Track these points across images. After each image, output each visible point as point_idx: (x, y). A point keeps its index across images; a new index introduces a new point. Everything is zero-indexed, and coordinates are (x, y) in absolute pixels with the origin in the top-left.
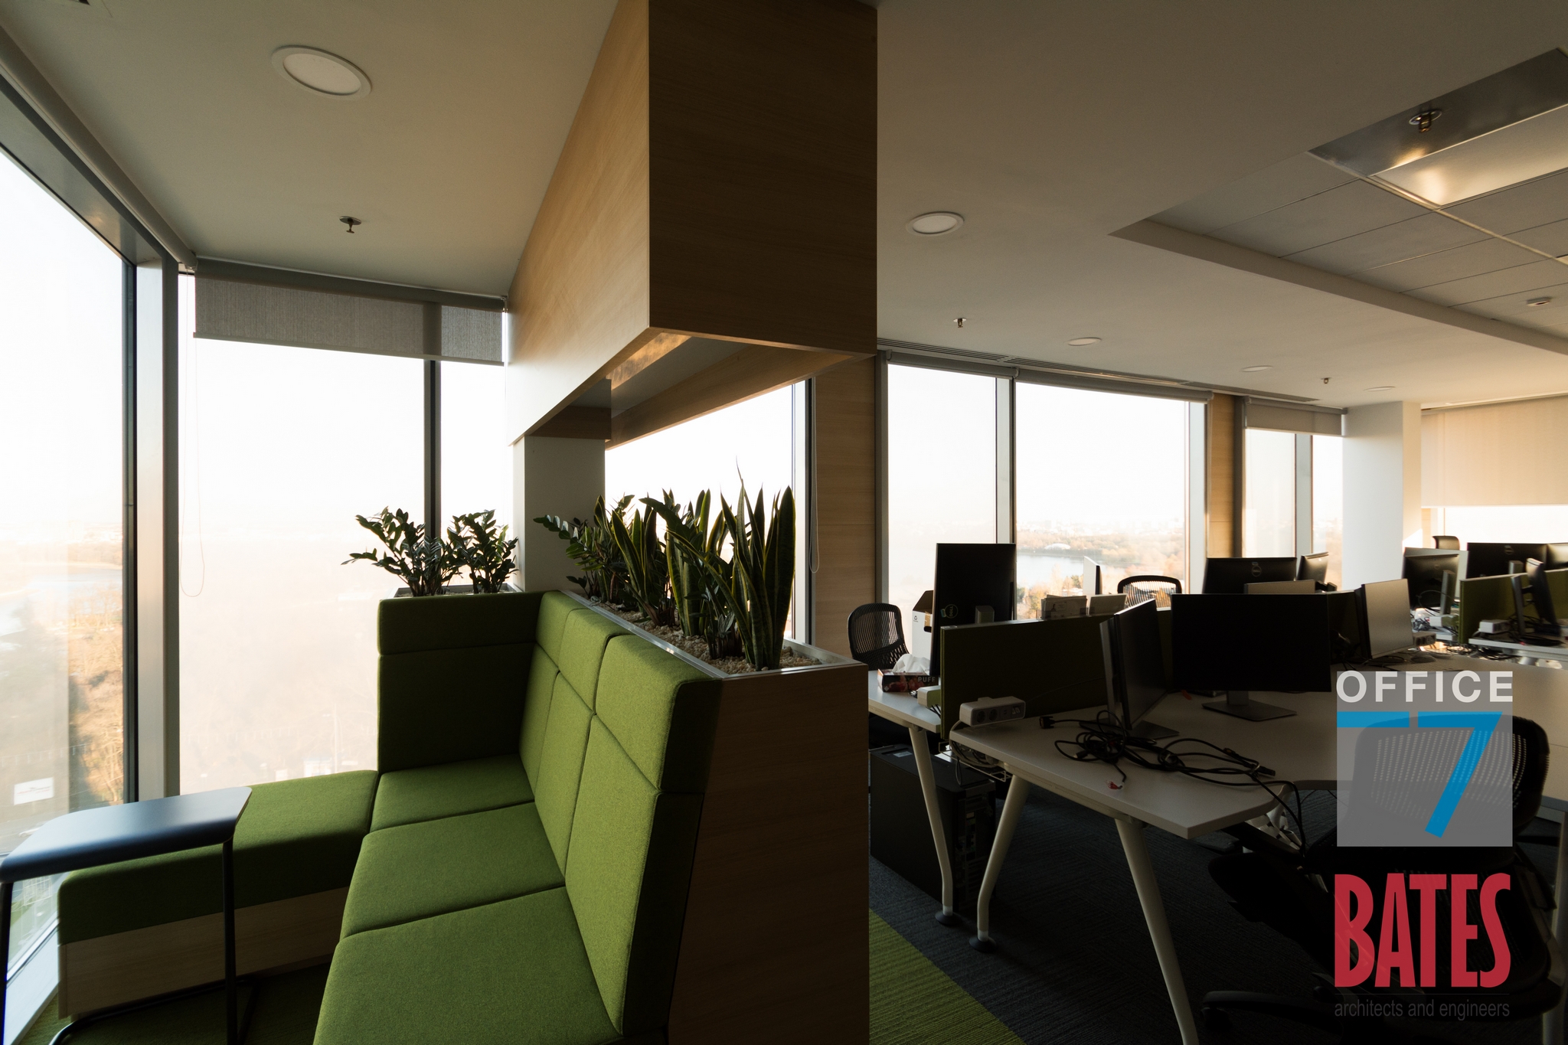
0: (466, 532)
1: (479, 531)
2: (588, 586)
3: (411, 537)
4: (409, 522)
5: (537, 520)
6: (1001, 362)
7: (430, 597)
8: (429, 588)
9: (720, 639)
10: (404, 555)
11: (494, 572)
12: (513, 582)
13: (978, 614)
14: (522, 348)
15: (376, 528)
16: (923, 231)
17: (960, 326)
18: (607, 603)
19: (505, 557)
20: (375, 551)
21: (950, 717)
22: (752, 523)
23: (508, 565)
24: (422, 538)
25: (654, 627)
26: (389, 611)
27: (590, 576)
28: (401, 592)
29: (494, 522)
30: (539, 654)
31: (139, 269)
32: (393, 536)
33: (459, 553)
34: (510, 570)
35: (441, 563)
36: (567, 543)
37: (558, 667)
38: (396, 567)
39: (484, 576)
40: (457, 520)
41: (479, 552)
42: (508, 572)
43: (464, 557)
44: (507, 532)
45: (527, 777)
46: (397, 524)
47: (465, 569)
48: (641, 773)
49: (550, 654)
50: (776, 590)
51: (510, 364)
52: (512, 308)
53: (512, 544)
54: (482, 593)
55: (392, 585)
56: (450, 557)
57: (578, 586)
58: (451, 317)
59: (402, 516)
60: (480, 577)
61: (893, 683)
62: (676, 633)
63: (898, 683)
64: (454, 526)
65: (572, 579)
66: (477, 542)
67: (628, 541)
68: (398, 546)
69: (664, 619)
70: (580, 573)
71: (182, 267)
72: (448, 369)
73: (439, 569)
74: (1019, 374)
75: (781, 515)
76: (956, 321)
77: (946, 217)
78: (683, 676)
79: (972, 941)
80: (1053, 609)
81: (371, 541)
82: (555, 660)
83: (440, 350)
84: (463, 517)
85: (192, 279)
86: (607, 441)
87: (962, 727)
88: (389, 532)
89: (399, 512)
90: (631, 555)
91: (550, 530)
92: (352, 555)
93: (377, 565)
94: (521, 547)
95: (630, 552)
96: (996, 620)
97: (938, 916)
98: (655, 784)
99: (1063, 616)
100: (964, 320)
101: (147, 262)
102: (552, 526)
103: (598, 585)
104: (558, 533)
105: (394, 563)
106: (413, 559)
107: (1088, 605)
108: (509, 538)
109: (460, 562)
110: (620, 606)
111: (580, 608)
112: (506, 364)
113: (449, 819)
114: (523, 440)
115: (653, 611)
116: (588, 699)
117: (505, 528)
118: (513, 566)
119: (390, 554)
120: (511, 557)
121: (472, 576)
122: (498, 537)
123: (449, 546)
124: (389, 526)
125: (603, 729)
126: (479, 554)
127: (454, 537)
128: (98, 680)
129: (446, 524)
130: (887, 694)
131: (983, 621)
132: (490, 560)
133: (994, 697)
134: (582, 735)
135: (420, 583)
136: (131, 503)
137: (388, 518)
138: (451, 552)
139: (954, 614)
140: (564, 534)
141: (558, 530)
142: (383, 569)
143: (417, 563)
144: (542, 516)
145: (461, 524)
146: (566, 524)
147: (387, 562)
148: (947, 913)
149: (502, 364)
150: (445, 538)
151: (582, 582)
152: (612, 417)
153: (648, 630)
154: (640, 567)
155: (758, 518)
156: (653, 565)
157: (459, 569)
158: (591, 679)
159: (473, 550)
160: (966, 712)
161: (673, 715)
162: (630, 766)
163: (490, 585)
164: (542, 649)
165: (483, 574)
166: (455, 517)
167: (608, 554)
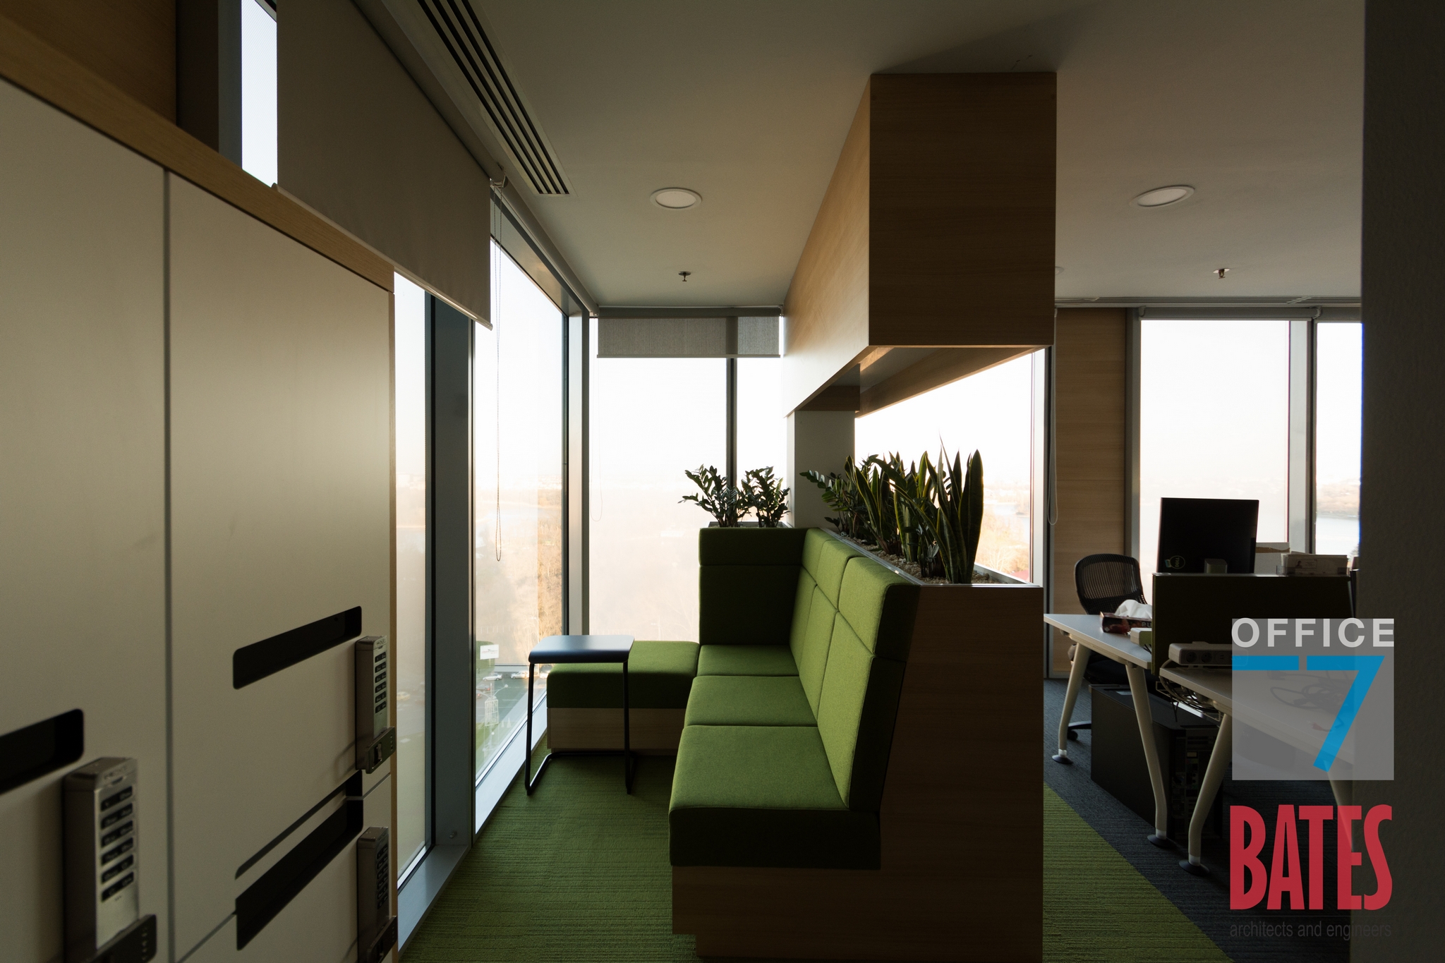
0: (754, 482)
1: (763, 482)
2: (840, 526)
3: (719, 487)
4: (717, 475)
5: (803, 474)
6: (1293, 304)
7: (730, 528)
8: (730, 522)
9: (930, 563)
10: (714, 499)
11: (772, 512)
12: (786, 520)
13: (1208, 567)
14: (794, 342)
15: (696, 479)
16: (1148, 204)
17: (1222, 277)
18: (855, 538)
19: (780, 501)
20: (697, 494)
21: (1160, 657)
22: (951, 477)
23: (782, 508)
24: (725, 487)
25: (885, 555)
26: (707, 537)
27: (842, 518)
28: (711, 524)
29: (773, 475)
30: (804, 574)
31: (570, 318)
32: (706, 485)
33: (749, 498)
34: (784, 511)
35: (738, 505)
36: (823, 491)
37: (815, 582)
38: (709, 506)
39: (766, 515)
40: (748, 474)
41: (763, 497)
42: (782, 513)
43: (751, 501)
44: (782, 483)
45: (794, 660)
46: (710, 476)
47: (753, 510)
48: (864, 645)
49: (811, 573)
50: (969, 527)
51: (785, 355)
52: (785, 314)
53: (786, 492)
54: (765, 527)
55: (707, 519)
56: (743, 501)
57: (833, 525)
58: (744, 324)
59: (713, 471)
60: (763, 516)
61: (1114, 625)
62: (901, 560)
63: (1119, 626)
64: (746, 478)
65: (829, 519)
66: (762, 491)
67: (868, 491)
68: (710, 492)
69: (893, 549)
70: (835, 516)
71: (591, 314)
72: (742, 363)
73: (736, 510)
74: (1321, 315)
75: (972, 471)
76: (1217, 272)
77: (1175, 190)
78: (891, 581)
79: (1182, 863)
80: (1299, 566)
81: (694, 489)
82: (814, 577)
83: (737, 351)
84: (752, 472)
85: (597, 320)
86: (856, 412)
87: (1172, 666)
88: (705, 482)
89: (712, 467)
90: (870, 500)
91: (811, 481)
92: (684, 497)
93: (697, 504)
94: (792, 493)
95: (869, 498)
96: (1229, 572)
97: (1150, 837)
98: (871, 650)
99: (1312, 574)
100: (1226, 270)
101: (574, 314)
102: (813, 479)
103: (848, 525)
104: (817, 484)
105: (708, 503)
106: (720, 501)
107: (1350, 565)
108: (783, 488)
109: (750, 504)
110: (864, 541)
111: (832, 539)
112: (782, 356)
113: (744, 677)
114: (794, 414)
115: (885, 543)
116: (834, 600)
117: (781, 480)
118: (786, 509)
119: (706, 497)
120: (785, 502)
121: (758, 514)
122: (775, 487)
123: (742, 492)
124: (704, 477)
125: (843, 621)
126: (762, 499)
127: (745, 485)
128: (522, 582)
129: (741, 477)
130: (1107, 635)
131: (1212, 571)
132: (770, 504)
133: (1210, 642)
134: (829, 627)
135: (724, 519)
136: (566, 463)
137: (704, 473)
138: (744, 497)
139: (1180, 565)
140: (821, 485)
141: (817, 481)
142: (700, 508)
143: (722, 505)
144: (806, 471)
145: (750, 476)
146: (823, 477)
147: (703, 503)
148: (1160, 836)
149: (778, 356)
150: (740, 487)
151: (836, 522)
152: (861, 392)
153: (880, 557)
154: (877, 511)
155: (956, 473)
156: (887, 509)
157: (749, 509)
158: (836, 587)
159: (758, 496)
160: (1175, 651)
161: (884, 606)
162: (858, 642)
163: (770, 522)
164: (806, 569)
165: (765, 514)
166: (746, 472)
167: (854, 500)
